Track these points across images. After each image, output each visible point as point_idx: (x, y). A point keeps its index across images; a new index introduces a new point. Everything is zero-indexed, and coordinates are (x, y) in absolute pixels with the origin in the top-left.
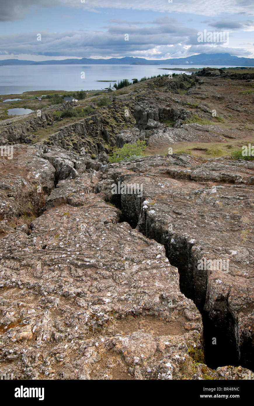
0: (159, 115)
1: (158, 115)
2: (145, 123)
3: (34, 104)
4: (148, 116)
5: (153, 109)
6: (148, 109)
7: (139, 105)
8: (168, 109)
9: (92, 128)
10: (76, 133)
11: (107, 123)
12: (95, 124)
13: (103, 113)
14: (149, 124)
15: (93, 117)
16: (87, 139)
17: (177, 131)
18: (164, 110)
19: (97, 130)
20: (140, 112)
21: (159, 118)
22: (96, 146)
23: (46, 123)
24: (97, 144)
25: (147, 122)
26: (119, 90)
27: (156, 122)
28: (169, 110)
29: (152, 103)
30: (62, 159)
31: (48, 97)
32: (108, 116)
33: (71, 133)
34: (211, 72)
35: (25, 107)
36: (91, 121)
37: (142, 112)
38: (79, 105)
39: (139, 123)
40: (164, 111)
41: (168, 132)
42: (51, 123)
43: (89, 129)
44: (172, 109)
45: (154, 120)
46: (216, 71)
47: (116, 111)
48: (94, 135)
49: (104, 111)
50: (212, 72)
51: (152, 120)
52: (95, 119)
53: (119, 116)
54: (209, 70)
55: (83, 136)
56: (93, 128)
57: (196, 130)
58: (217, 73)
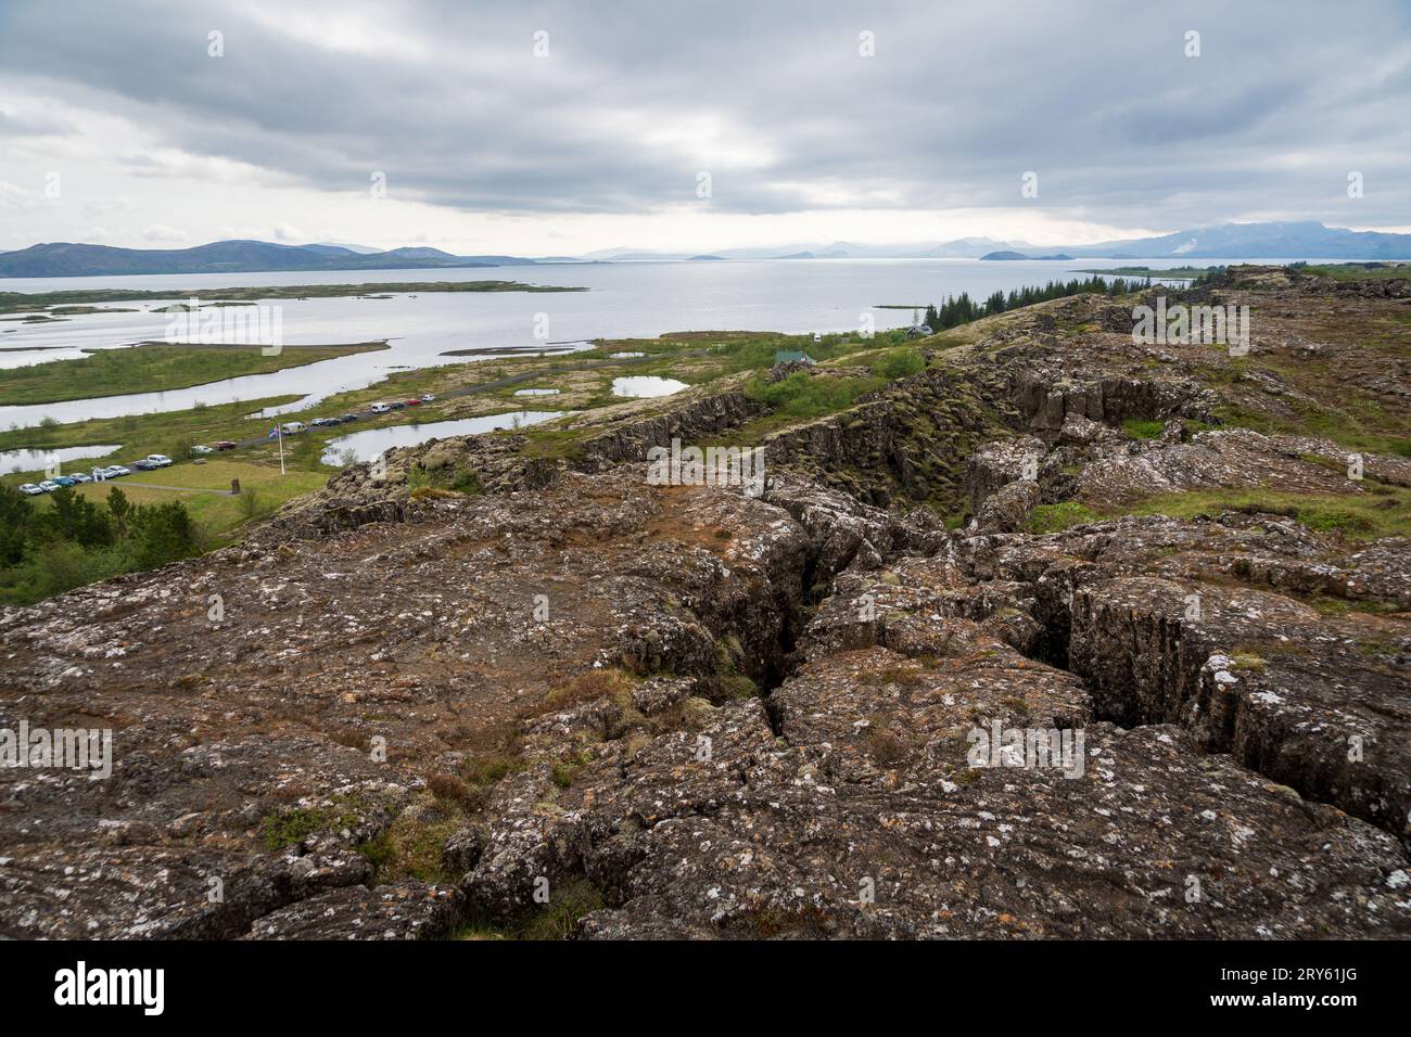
0: (1104, 402)
1: (1099, 402)
2: (1055, 427)
3: (688, 368)
4: (1065, 402)
5: (1082, 382)
6: (1066, 382)
7: (1037, 370)
8: (1136, 382)
9: (858, 441)
10: (810, 454)
11: (908, 430)
12: (870, 431)
13: (896, 399)
14: (1068, 429)
15: (865, 409)
16: (841, 474)
17: (1180, 452)
18: (1122, 384)
19: (873, 449)
20: (1038, 390)
21: (1101, 411)
22: (869, 496)
23: (725, 421)
24: (872, 491)
25: (1063, 423)
26: (946, 332)
27: (1092, 425)
28: (1139, 388)
29: (1079, 364)
30: (828, 510)
31: (730, 350)
32: (910, 407)
33: (797, 452)
34: (1255, 278)
35: (664, 376)
36: (858, 423)
37: (1047, 391)
38: (823, 374)
39: (1032, 425)
40: (1120, 387)
41: (1146, 455)
42: (737, 421)
43: (849, 445)
44: (1150, 384)
45: (1087, 416)
46: (1275, 275)
47: (935, 395)
48: (864, 465)
49: (899, 394)
50: (1260, 277)
51: (1080, 418)
52: (870, 415)
53: (943, 411)
54: (1249, 272)
55: (831, 464)
56: (863, 442)
57: (1251, 450)
58: (1281, 282)
